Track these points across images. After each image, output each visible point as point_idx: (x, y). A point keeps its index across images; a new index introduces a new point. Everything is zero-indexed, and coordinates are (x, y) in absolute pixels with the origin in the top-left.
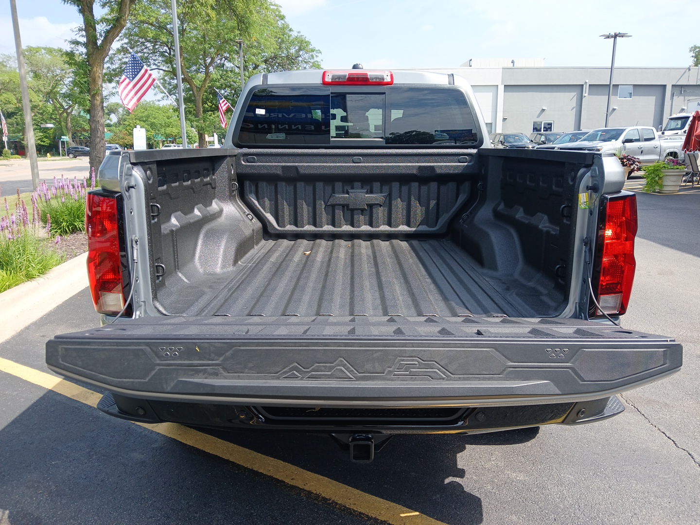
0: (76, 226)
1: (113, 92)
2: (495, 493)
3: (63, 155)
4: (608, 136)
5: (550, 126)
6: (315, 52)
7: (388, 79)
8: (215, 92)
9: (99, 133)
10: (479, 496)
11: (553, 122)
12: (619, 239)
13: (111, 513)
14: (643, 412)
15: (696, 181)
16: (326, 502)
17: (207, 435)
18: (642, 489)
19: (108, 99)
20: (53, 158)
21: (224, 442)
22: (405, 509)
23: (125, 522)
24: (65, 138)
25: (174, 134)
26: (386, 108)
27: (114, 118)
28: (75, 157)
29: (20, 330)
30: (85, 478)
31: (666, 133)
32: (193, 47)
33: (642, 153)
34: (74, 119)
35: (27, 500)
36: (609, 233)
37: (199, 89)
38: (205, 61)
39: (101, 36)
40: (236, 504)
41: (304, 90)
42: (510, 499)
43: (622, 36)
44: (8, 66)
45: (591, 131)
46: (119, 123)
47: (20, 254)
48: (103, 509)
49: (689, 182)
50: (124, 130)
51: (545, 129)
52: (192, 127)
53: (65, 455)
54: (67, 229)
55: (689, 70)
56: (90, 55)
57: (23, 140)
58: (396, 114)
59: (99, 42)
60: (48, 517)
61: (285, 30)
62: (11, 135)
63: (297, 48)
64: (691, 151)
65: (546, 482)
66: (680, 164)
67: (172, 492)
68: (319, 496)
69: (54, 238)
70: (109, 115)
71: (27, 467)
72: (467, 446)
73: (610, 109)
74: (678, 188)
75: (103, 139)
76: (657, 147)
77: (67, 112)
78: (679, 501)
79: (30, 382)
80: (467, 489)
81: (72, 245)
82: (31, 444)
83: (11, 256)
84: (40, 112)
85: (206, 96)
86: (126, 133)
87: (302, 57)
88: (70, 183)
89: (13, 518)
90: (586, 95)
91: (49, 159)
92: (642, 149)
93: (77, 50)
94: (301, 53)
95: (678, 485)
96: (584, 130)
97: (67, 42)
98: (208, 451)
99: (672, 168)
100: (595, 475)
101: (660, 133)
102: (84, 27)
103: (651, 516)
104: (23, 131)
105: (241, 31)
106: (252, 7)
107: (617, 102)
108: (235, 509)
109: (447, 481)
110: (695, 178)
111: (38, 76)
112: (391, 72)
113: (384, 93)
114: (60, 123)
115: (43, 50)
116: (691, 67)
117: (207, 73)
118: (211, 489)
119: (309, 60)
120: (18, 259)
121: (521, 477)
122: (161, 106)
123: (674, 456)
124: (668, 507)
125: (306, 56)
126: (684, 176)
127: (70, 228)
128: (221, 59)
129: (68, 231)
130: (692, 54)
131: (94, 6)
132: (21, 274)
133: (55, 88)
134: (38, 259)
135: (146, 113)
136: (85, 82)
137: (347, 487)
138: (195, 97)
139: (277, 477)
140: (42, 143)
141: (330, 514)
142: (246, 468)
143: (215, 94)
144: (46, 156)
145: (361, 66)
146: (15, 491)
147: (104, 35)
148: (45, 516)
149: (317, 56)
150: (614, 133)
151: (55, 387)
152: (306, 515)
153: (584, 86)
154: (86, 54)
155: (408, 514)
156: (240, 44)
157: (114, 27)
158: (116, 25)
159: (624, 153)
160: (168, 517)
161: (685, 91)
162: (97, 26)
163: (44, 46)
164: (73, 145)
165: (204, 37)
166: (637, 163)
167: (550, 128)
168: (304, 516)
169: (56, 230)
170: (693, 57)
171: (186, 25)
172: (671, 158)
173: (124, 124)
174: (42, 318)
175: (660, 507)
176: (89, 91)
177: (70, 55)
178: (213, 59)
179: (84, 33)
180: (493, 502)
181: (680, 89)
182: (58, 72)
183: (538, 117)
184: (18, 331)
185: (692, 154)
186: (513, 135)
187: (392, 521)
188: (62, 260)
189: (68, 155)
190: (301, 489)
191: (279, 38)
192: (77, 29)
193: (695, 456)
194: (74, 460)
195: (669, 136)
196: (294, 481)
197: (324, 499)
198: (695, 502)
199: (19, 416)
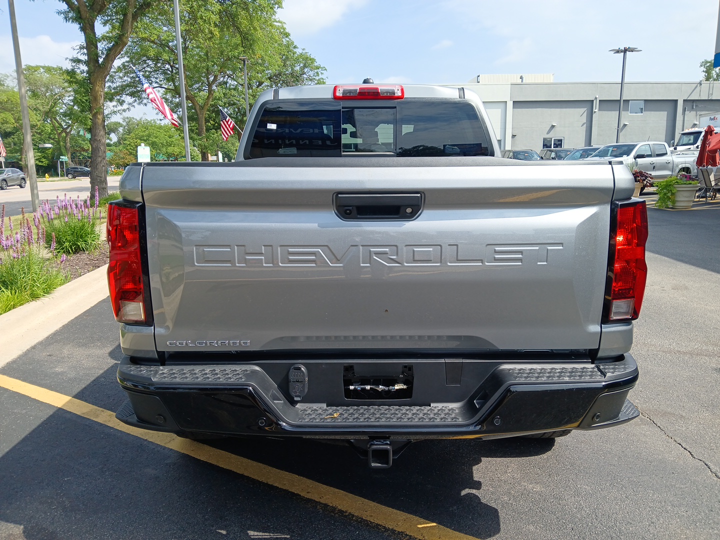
0: (79, 246)
1: (115, 110)
2: (512, 504)
3: (62, 176)
4: (619, 151)
5: (560, 143)
6: (320, 70)
7: (399, 94)
8: (218, 111)
9: (101, 152)
10: (496, 507)
11: (563, 138)
12: (631, 245)
13: (126, 528)
14: (658, 424)
15: (710, 197)
16: (342, 514)
17: (221, 451)
18: (659, 498)
19: (109, 118)
20: (51, 179)
21: (238, 457)
22: (422, 520)
23: (141, 536)
24: (64, 158)
25: (176, 154)
26: (397, 123)
27: (114, 138)
28: (74, 177)
29: (26, 349)
30: (99, 494)
31: (679, 148)
32: (195, 66)
33: (654, 168)
34: (73, 139)
35: (41, 515)
36: (620, 238)
37: (202, 108)
38: (208, 79)
39: (103, 53)
40: (252, 517)
41: (313, 105)
42: (527, 510)
43: (632, 50)
44: (6, 85)
45: (602, 147)
46: (119, 143)
47: (25, 273)
48: (118, 523)
49: (702, 197)
50: (125, 149)
51: (555, 146)
52: (194, 146)
53: (77, 471)
54: (70, 249)
55: (701, 84)
56: (91, 73)
57: (21, 161)
58: (407, 129)
59: (101, 60)
60: (63, 531)
61: (290, 46)
62: (9, 155)
63: (302, 65)
64: (704, 166)
65: (563, 493)
66: (693, 180)
67: (187, 506)
68: (336, 508)
69: (56, 258)
70: (109, 134)
71: (39, 483)
72: (483, 459)
73: (622, 125)
74: (692, 204)
75: (104, 159)
76: (669, 163)
77: (66, 132)
78: (696, 510)
79: (39, 401)
80: (483, 501)
81: (76, 265)
82: (43, 461)
83: (16, 275)
84: (39, 131)
85: (208, 115)
86: (127, 153)
87: (307, 74)
88: (73, 202)
89: (27, 533)
90: (596, 110)
91: (47, 179)
92: (654, 165)
93: (79, 68)
94: (306, 70)
95: (695, 494)
96: (595, 147)
97: (68, 60)
98: (222, 466)
99: (685, 182)
100: (612, 486)
101: (672, 148)
102: (85, 45)
103: (669, 525)
104: (21, 151)
105: (245, 47)
106: (256, 24)
107: (628, 117)
108: (251, 522)
109: (464, 492)
110: (708, 194)
111: (37, 95)
112: (402, 86)
113: (395, 107)
114: (58, 142)
115: (41, 69)
116: (703, 82)
117: (210, 91)
118: (226, 503)
119: (314, 77)
120: (23, 278)
121: (538, 488)
122: (162, 125)
123: (691, 466)
124: (686, 515)
125: (311, 73)
126: (697, 191)
127: (73, 248)
128: (224, 77)
129: (71, 251)
130: (703, 69)
131: (95, 23)
132: (26, 293)
133: (54, 107)
134: (43, 278)
135: (147, 132)
136: (86, 100)
137: (363, 499)
138: (197, 115)
139: (293, 491)
140: (40, 164)
141: (346, 526)
142: (261, 482)
143: (219, 113)
144: (44, 176)
145: (371, 81)
146: (28, 507)
147: (105, 52)
148: (60, 530)
149: (322, 73)
150: (626, 148)
151: (64, 405)
152: (323, 527)
153: (595, 102)
154: (88, 72)
155: (425, 525)
156: (244, 62)
157: (116, 45)
158: (118, 44)
159: (636, 169)
160: (184, 531)
161: (696, 106)
162: (99, 44)
163: (43, 65)
164: (73, 165)
165: (207, 54)
166: (649, 179)
167: (561, 145)
168: (321, 528)
169: (58, 251)
170: (704, 71)
171: (188, 43)
172: (683, 173)
173: (125, 144)
174: (47, 338)
175: (677, 516)
176: (90, 109)
177: (71, 73)
178: (216, 77)
179: (85, 51)
180: (510, 512)
181: (692, 104)
182: (57, 91)
183: (548, 133)
184: (24, 351)
185: (705, 169)
186: (523, 152)
187: (410, 532)
188: (67, 280)
189: (67, 176)
190: (317, 502)
191: (284, 55)
192: (78, 47)
193: (712, 466)
194: (86, 476)
195: (681, 151)
196: (310, 494)
197: (341, 511)
198: (712, 511)
199: (29, 434)
